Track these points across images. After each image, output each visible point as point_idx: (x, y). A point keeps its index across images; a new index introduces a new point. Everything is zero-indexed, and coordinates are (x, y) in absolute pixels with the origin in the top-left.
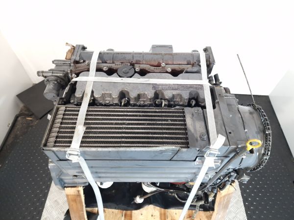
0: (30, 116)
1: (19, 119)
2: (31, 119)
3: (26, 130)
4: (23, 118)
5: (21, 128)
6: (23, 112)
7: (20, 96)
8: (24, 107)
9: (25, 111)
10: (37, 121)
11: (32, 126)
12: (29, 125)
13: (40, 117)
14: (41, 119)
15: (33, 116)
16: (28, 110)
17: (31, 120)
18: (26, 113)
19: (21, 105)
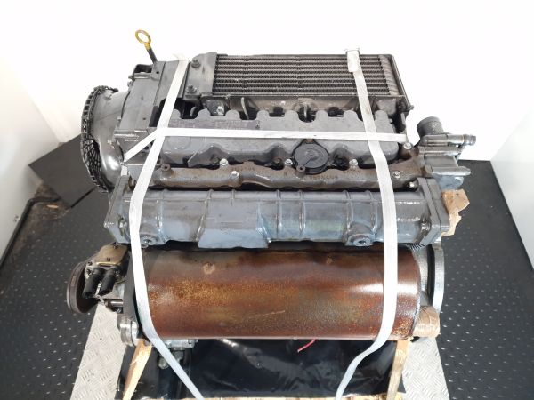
0: (55, 201)
1: (35, 207)
2: (56, 207)
3: (47, 228)
4: (42, 206)
5: (39, 224)
6: (42, 193)
7: (37, 166)
8: (45, 185)
9: (46, 192)
10: (67, 211)
11: (57, 220)
12: (51, 219)
13: (71, 203)
14: (73, 206)
15: (60, 202)
16: (51, 190)
17: (56, 210)
18: (48, 196)
19: (39, 182)
